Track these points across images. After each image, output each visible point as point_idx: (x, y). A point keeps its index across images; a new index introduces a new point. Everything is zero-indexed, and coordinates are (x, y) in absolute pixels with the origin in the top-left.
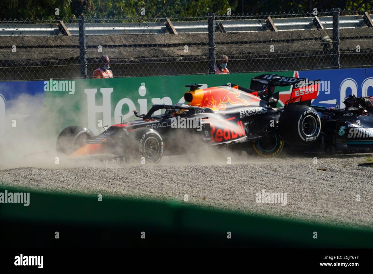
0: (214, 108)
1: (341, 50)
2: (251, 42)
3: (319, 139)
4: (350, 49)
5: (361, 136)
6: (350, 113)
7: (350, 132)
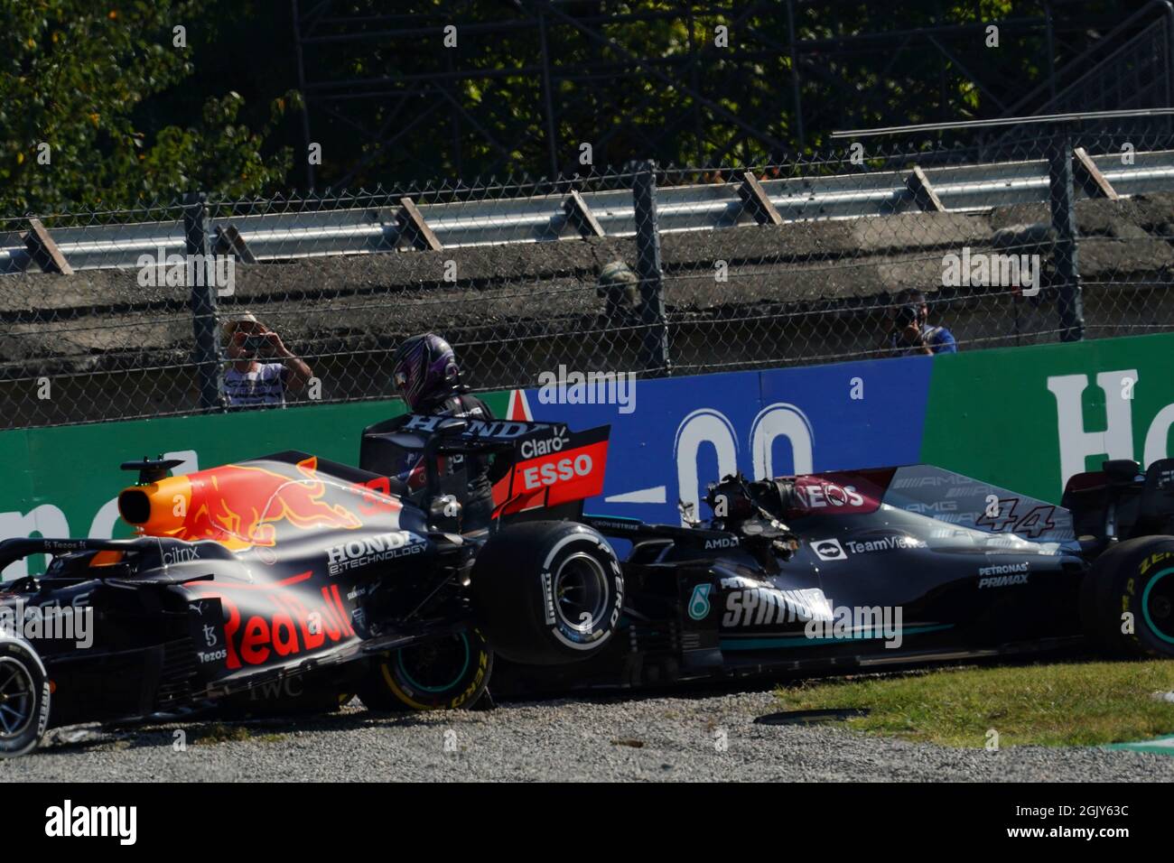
0: (232, 543)
1: (669, 309)
2: (346, 292)
3: (620, 635)
4: (701, 307)
5: (768, 620)
6: (729, 537)
7: (730, 604)
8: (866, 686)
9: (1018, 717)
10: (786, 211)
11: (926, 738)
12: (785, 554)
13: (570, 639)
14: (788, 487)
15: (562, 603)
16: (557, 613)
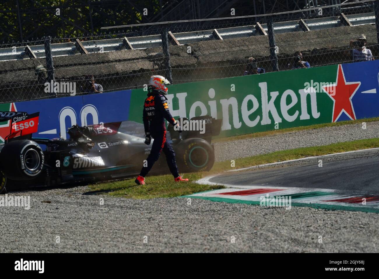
1: (56, 78)
3: (43, 172)
4: (66, 77)
5: (86, 166)
6: (75, 143)
7: (75, 162)
8: (114, 183)
9: (156, 190)
10: (89, 50)
11: (131, 197)
12: (90, 147)
13: (29, 173)
14: (91, 128)
15: (26, 163)
16: (25, 166)
